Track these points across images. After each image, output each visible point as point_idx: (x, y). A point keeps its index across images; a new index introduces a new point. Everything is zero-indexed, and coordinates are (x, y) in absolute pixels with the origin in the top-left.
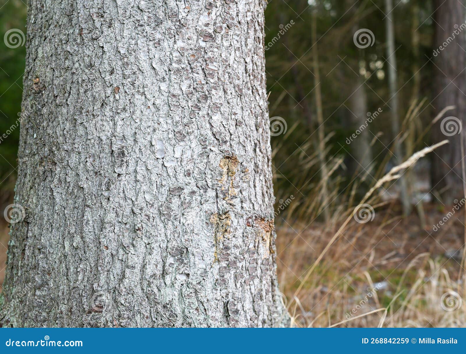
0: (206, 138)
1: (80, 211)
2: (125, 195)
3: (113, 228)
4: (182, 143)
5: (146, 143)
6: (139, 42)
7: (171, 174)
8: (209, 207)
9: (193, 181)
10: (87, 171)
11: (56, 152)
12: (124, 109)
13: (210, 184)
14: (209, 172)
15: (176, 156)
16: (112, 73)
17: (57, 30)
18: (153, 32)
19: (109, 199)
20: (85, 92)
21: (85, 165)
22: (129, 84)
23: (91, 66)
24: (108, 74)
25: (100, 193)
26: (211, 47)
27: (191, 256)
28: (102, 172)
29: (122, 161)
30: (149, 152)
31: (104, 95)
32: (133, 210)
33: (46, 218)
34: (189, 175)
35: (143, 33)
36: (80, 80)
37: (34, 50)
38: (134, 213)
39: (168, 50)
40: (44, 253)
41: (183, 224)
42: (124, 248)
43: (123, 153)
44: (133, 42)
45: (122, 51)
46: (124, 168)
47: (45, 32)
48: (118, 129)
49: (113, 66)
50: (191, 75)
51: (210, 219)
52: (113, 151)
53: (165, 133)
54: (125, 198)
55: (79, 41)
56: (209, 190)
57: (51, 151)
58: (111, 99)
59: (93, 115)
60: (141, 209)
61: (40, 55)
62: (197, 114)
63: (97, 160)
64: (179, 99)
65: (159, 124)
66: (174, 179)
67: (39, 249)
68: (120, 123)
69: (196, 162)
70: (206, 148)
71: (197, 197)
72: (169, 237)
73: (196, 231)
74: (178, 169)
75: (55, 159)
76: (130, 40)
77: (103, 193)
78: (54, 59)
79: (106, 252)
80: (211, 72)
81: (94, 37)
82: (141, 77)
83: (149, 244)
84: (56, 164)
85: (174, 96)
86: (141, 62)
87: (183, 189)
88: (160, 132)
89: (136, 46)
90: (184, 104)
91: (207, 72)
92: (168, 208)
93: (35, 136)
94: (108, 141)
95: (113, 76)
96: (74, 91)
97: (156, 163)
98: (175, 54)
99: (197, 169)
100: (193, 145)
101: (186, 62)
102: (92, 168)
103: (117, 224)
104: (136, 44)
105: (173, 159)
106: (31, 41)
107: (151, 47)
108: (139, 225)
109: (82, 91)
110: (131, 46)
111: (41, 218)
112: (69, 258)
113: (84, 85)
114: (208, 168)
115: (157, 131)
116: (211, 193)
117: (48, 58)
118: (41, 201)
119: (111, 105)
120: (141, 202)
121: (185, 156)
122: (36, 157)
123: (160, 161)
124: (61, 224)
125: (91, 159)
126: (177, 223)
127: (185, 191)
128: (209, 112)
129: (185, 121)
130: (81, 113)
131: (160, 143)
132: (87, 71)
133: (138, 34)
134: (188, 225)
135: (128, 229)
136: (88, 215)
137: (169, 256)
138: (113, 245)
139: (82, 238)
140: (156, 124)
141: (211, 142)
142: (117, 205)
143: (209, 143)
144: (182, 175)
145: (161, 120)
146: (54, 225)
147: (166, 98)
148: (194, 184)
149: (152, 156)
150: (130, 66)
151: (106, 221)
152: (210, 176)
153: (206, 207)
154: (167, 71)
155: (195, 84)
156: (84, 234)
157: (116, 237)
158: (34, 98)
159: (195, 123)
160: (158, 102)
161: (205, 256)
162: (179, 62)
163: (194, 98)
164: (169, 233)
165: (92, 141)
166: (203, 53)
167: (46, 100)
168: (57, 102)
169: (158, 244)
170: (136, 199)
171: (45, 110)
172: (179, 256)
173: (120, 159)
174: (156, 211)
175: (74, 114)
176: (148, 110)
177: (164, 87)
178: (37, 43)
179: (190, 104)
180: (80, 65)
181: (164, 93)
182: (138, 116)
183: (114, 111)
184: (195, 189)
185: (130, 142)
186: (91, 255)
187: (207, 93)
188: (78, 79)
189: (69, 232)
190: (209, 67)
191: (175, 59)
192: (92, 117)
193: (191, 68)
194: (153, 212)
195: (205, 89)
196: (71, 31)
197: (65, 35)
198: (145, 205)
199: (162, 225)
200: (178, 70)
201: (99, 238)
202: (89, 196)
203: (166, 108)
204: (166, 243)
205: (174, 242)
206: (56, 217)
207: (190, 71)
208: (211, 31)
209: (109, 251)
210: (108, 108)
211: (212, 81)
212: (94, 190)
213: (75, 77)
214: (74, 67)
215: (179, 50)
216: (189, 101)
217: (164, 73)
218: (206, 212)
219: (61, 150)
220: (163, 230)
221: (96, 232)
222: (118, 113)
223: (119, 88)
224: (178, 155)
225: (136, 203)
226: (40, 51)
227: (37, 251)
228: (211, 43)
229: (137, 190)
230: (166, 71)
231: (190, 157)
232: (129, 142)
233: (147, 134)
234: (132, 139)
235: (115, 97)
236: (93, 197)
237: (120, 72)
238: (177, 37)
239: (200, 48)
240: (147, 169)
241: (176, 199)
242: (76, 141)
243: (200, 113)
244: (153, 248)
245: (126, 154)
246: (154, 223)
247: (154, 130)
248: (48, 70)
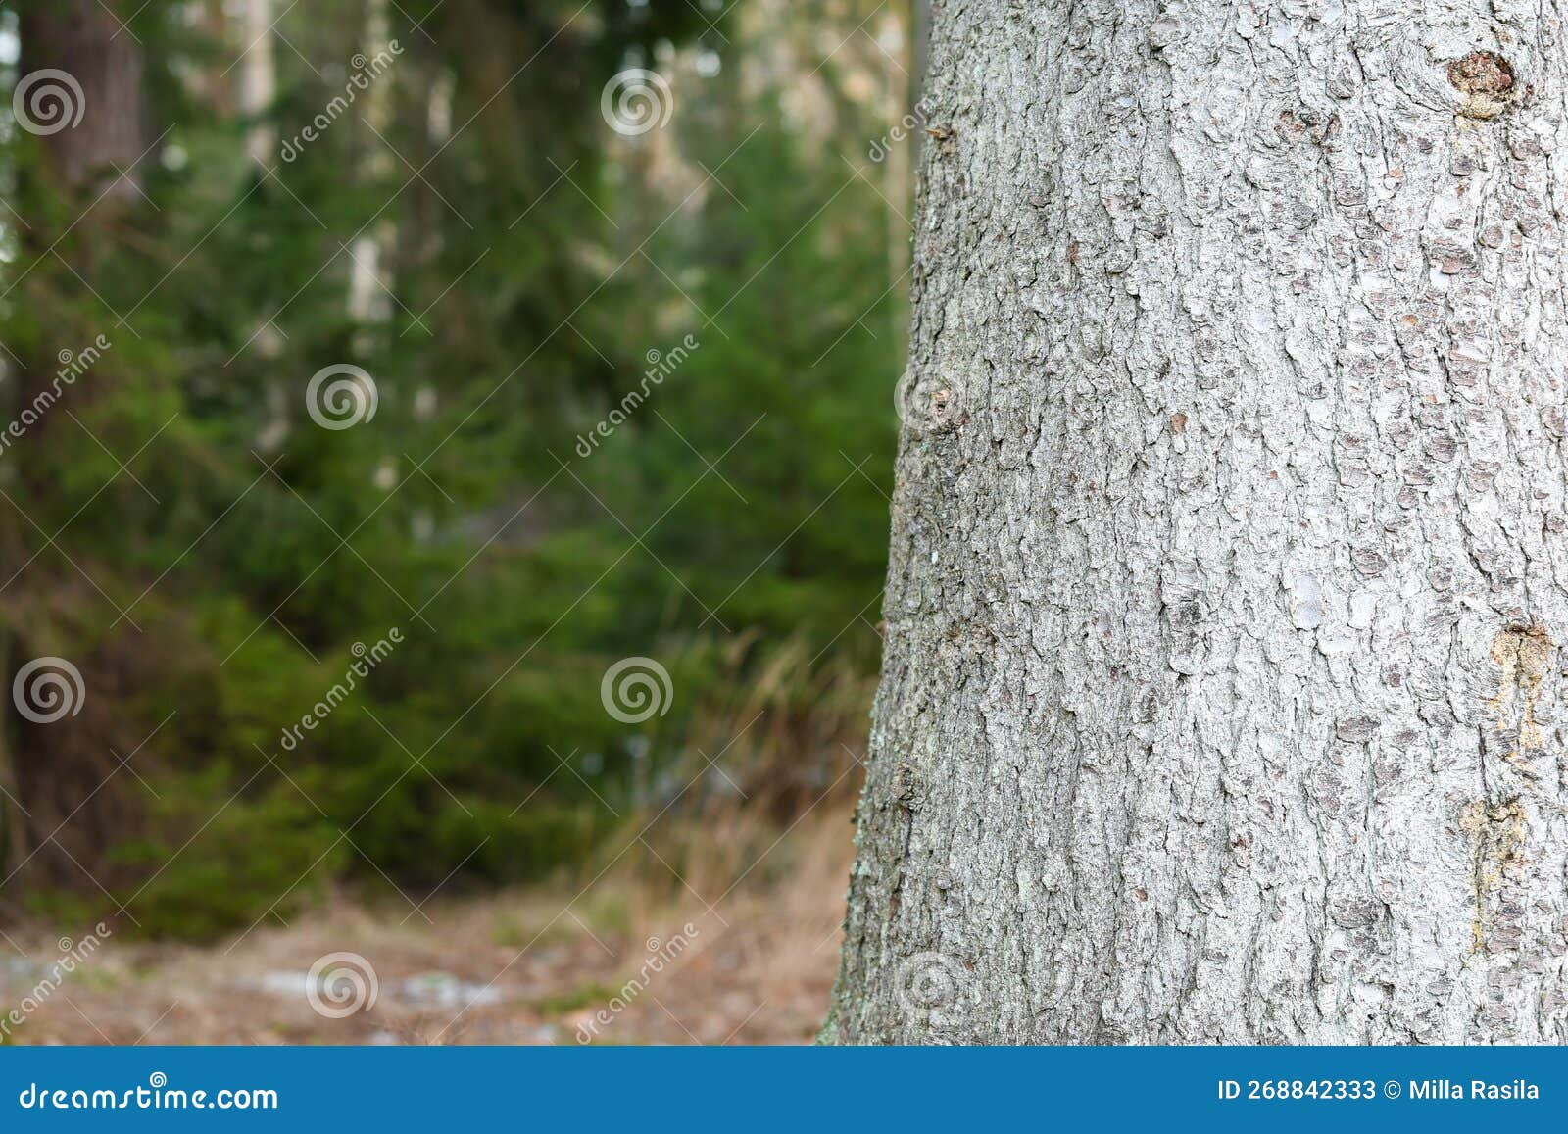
0: (1450, 570)
1: (1064, 782)
2: (1200, 739)
3: (1161, 834)
4: (1375, 585)
5: (1265, 581)
6: (1245, 279)
7: (1339, 678)
8: (1456, 782)
9: (1407, 702)
10: (1088, 664)
11: (995, 607)
12: (1200, 480)
13: (1461, 711)
14: (1459, 673)
15: (1356, 622)
16: (1163, 373)
17: (1003, 250)
18: (1289, 250)
19: (1150, 748)
20: (1084, 429)
21: (1082, 648)
22: (1213, 405)
23: (1102, 352)
24: (1151, 376)
25: (1124, 730)
26: (1468, 291)
27: (1399, 930)
28: (1131, 667)
29: (1193, 635)
30: (1272, 609)
31: (1139, 438)
32: (1222, 785)
33: (963, 801)
34: (1396, 680)
35: (1257, 253)
36: (1069, 395)
37: (933, 308)
38: (1226, 793)
39: (1334, 301)
40: (956, 902)
41: (1377, 833)
42: (1194, 896)
43: (1195, 613)
44: (1229, 280)
45: (1196, 310)
46: (1198, 657)
47: (968, 256)
48: (1182, 540)
49: (1168, 352)
50: (1403, 378)
51: (1459, 817)
52: (1164, 606)
53: (1324, 555)
54: (1200, 747)
55: (1066, 280)
56: (1458, 729)
57: (981, 601)
58: (1162, 450)
59: (1107, 498)
60: (1248, 783)
61: (952, 322)
62: (1421, 496)
63: (1118, 631)
64: (1367, 451)
65: (1303, 525)
66: (1350, 694)
67: (943, 891)
68: (1186, 521)
69: (1418, 641)
70: (1448, 600)
71: (1420, 750)
72: (1331, 869)
73: (1415, 854)
74: (1362, 665)
75: (994, 627)
76: (1220, 275)
77: (1135, 730)
78: (993, 332)
79: (1141, 907)
80: (1466, 368)
81: (1111, 267)
82: (1250, 385)
83: (1270, 888)
84: (995, 640)
85: (1351, 440)
86: (1251, 340)
87: (1376, 724)
88: (1308, 550)
89: (1236, 292)
90: (1381, 464)
91: (1452, 369)
92: (1332, 781)
93: (935, 558)
94: (1151, 576)
95: (1167, 382)
96: (1050, 427)
97: (1293, 643)
98: (1357, 314)
99: (1421, 664)
100: (1409, 592)
101: (1391, 338)
102: (1102, 655)
103: (1174, 824)
104: (1239, 286)
105: (1347, 631)
106: (926, 282)
107: (1281, 296)
108: (1242, 831)
109: (1074, 426)
110: (1223, 292)
111: (950, 799)
112: (1031, 918)
113: (1081, 409)
114: (1454, 660)
115: (1299, 547)
116: (1464, 739)
117: (975, 329)
118: (949, 748)
119: (1162, 467)
120: (1246, 761)
121: (1382, 624)
122: (938, 619)
123: (1308, 638)
124: (1008, 820)
125: (1100, 629)
126: (1356, 828)
127: (1382, 730)
128: (1461, 490)
129: (1386, 516)
130: (1071, 491)
131: (1308, 582)
132: (1089, 367)
133: (1242, 256)
134: (1392, 834)
135: (1208, 841)
136: (1089, 795)
137: (1332, 928)
138: (1162, 890)
139: (1070, 860)
140: (1296, 527)
141: (1467, 581)
142: (1175, 767)
143: (1462, 587)
144: (1373, 680)
145: (1311, 513)
146: (987, 820)
147: (1327, 449)
148: (1413, 709)
149: (1284, 623)
150: (1217, 353)
151: (1140, 814)
152: (1459, 687)
153: (1447, 780)
154: (1331, 364)
155: (1416, 404)
156: (1075, 853)
157: (1172, 863)
158: (935, 449)
159: (1415, 524)
160: (1301, 459)
161: (1444, 932)
162: (1369, 337)
163: (1415, 447)
164: (1331, 856)
165: (1104, 575)
166: (1441, 310)
167: (968, 454)
168: (1001, 458)
169: (1297, 889)
170: (1233, 751)
171: (964, 484)
172: (1363, 930)
173: (1185, 630)
174: (1293, 790)
175: (1050, 494)
176: (1273, 484)
177: (1320, 412)
178: (943, 288)
179: (1401, 464)
180: (1069, 350)
181: (1322, 434)
182: (1241, 500)
183: (1171, 485)
184: (1415, 724)
185: (1217, 578)
186: (1096, 915)
187: (1453, 432)
188: (1063, 391)
189: (1031, 843)
190: (1462, 351)
191: (1355, 329)
192: (1103, 503)
193: (1405, 356)
194: (1284, 790)
195: (1447, 420)
196: (1045, 251)
197: (1026, 262)
198: (1256, 769)
199: (1309, 832)
200: (1364, 363)
201: (1121, 866)
202: (1093, 739)
203: (1327, 475)
204: (1321, 888)
205: (1348, 886)
206: (992, 795)
207: (1401, 365)
208: (1467, 243)
209: (1148, 905)
210: (1152, 476)
211: (1469, 394)
212: (1107, 720)
213: (1055, 386)
214: (1051, 358)
215: (1367, 302)
216: (1398, 456)
217: (1321, 373)
218: (1447, 796)
219: (1012, 599)
220: (1314, 847)
221: (1113, 846)
222: (1181, 492)
223: (1185, 418)
224: (1361, 619)
225: (1232, 762)
226: (953, 309)
227: (935, 896)
228: (1467, 279)
229: (1237, 725)
230: (1326, 366)
231: (1398, 626)
232: (1213, 578)
233: (1267, 557)
234: (1222, 570)
235: (1171, 446)
236: (1105, 741)
237: (1189, 371)
238: (1361, 262)
239: (1432, 295)
240: (1268, 661)
241: (1355, 754)
242: (1055, 574)
243: (1432, 492)
244: (1283, 903)
245: (1205, 615)
246: (1288, 826)
247: (1290, 544)
248: (976, 365)
